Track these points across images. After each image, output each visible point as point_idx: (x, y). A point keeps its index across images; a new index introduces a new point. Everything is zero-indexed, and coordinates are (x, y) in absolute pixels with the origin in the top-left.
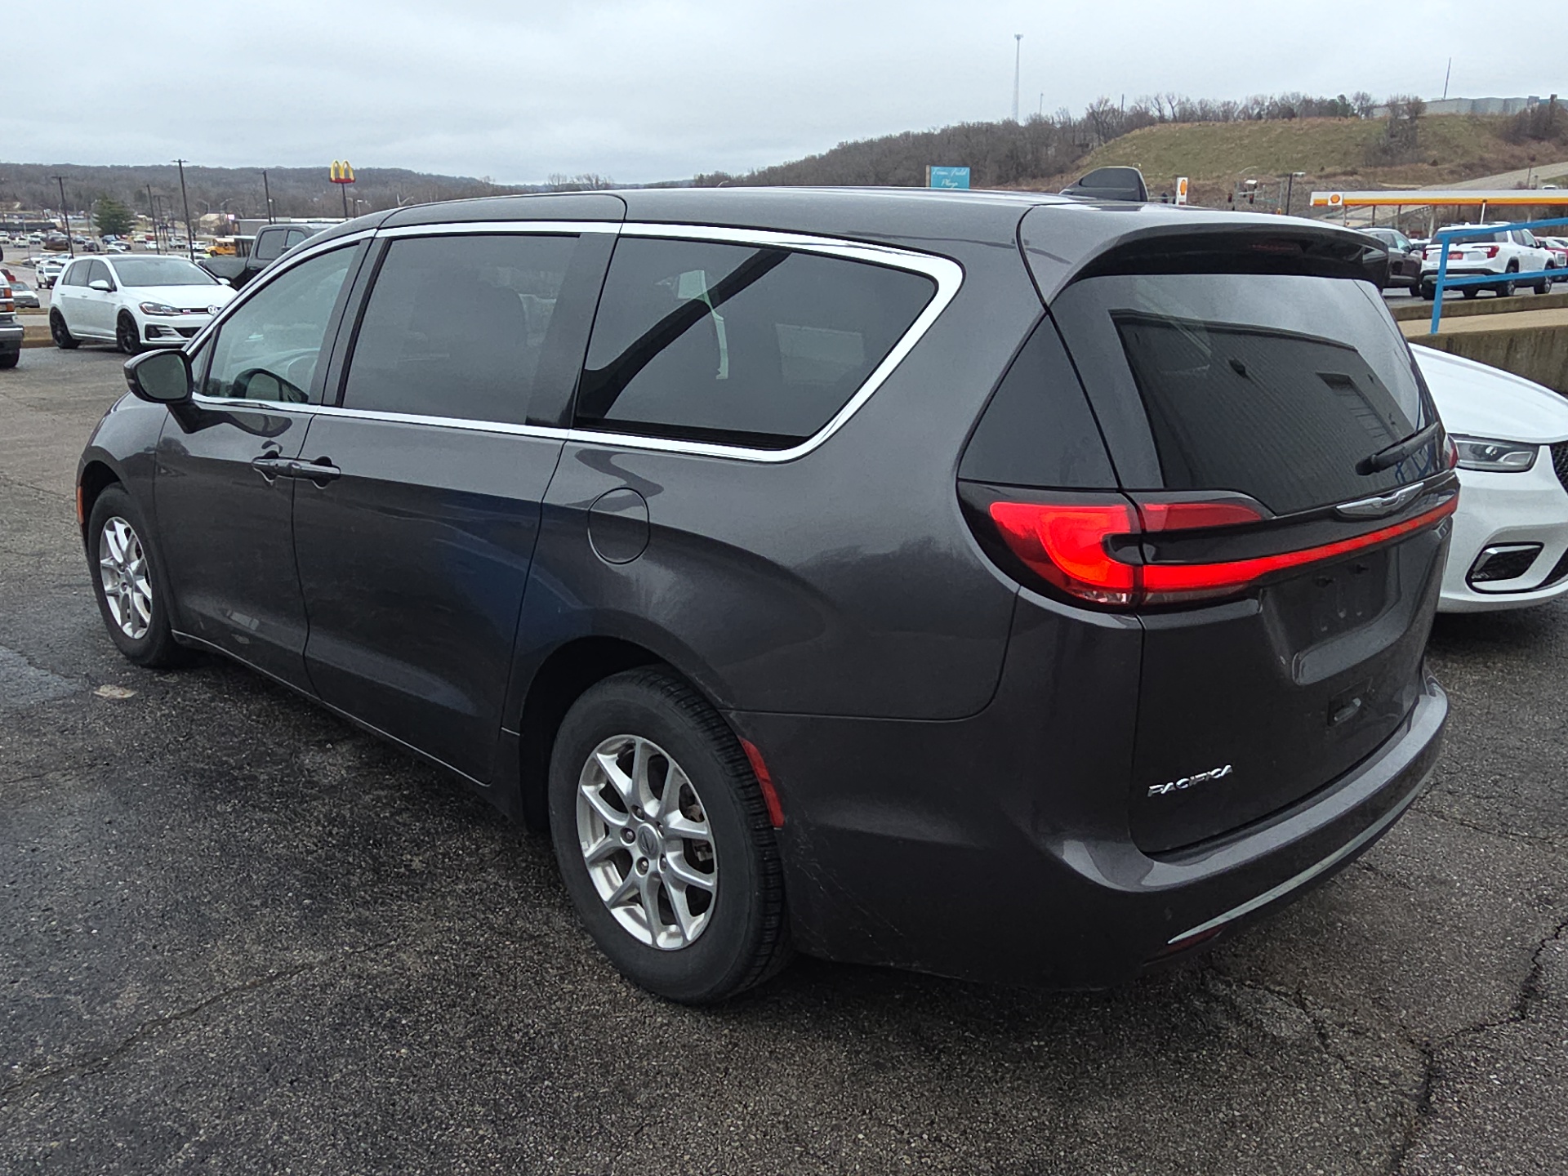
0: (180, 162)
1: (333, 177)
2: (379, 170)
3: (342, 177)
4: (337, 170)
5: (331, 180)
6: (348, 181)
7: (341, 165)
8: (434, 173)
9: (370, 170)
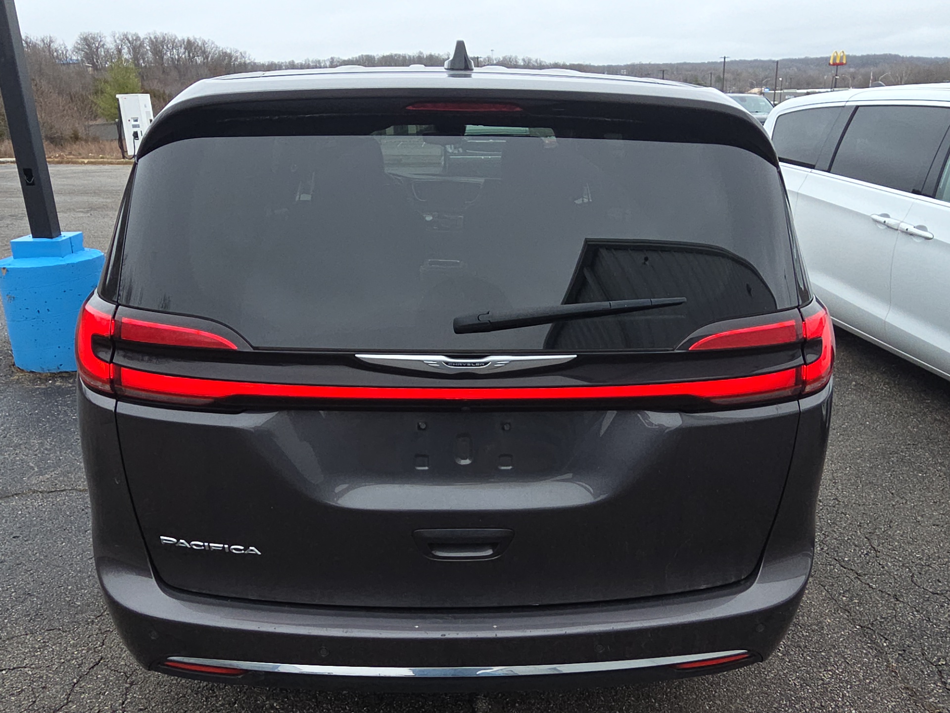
0: (725, 58)
1: (831, 62)
2: (875, 55)
3: (838, 61)
4: (835, 59)
5: (830, 64)
6: (841, 64)
7: (839, 54)
8: (915, 56)
9: (868, 56)
